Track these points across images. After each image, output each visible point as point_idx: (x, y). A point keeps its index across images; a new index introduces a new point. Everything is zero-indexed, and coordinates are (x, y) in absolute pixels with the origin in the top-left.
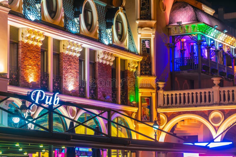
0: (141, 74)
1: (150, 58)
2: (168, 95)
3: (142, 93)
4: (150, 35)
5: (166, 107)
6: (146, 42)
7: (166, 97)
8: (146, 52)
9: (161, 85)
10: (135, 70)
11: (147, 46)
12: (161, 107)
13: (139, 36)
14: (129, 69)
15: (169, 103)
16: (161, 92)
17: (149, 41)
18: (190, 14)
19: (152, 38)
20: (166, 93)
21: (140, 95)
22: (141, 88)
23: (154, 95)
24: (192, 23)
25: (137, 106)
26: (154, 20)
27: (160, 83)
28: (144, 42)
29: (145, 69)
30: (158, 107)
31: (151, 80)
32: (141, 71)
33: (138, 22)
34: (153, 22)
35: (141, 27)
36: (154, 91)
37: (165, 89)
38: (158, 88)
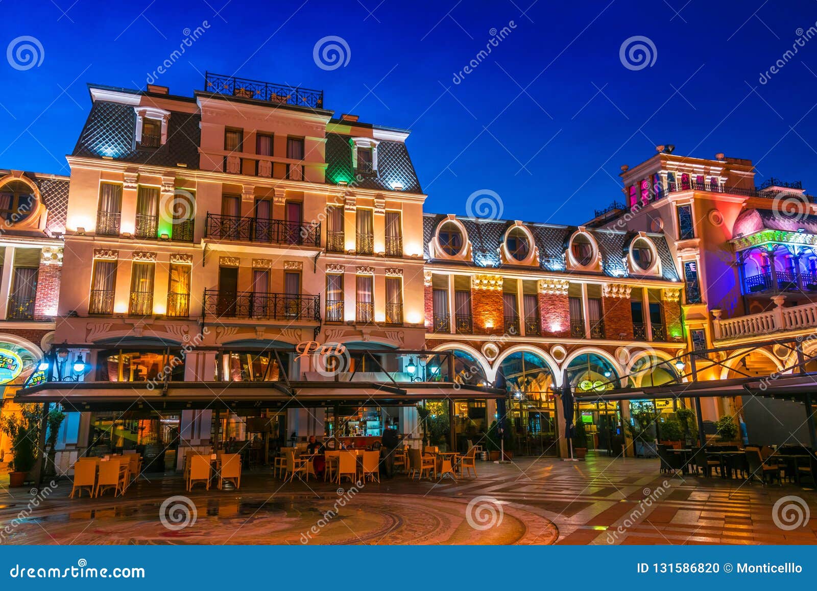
0: (688, 303)
1: (697, 284)
2: (725, 325)
3: (690, 326)
4: (694, 257)
5: (723, 340)
6: (691, 265)
7: (723, 327)
8: (691, 276)
9: (716, 313)
10: (676, 300)
11: (693, 269)
12: (718, 340)
13: (679, 260)
14: (665, 299)
15: (728, 334)
16: (716, 322)
17: (695, 263)
18: (755, 222)
19: (698, 258)
20: (722, 323)
21: (687, 328)
22: (688, 319)
23: (706, 326)
24: (756, 233)
25: (686, 342)
26: (698, 237)
27: (714, 311)
28: (688, 265)
29: (693, 295)
30: (714, 339)
31: (703, 309)
32: (687, 300)
33: (676, 244)
34: (697, 241)
35: (680, 249)
36: (707, 321)
37: (722, 317)
38: (712, 318)
